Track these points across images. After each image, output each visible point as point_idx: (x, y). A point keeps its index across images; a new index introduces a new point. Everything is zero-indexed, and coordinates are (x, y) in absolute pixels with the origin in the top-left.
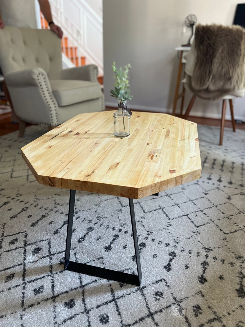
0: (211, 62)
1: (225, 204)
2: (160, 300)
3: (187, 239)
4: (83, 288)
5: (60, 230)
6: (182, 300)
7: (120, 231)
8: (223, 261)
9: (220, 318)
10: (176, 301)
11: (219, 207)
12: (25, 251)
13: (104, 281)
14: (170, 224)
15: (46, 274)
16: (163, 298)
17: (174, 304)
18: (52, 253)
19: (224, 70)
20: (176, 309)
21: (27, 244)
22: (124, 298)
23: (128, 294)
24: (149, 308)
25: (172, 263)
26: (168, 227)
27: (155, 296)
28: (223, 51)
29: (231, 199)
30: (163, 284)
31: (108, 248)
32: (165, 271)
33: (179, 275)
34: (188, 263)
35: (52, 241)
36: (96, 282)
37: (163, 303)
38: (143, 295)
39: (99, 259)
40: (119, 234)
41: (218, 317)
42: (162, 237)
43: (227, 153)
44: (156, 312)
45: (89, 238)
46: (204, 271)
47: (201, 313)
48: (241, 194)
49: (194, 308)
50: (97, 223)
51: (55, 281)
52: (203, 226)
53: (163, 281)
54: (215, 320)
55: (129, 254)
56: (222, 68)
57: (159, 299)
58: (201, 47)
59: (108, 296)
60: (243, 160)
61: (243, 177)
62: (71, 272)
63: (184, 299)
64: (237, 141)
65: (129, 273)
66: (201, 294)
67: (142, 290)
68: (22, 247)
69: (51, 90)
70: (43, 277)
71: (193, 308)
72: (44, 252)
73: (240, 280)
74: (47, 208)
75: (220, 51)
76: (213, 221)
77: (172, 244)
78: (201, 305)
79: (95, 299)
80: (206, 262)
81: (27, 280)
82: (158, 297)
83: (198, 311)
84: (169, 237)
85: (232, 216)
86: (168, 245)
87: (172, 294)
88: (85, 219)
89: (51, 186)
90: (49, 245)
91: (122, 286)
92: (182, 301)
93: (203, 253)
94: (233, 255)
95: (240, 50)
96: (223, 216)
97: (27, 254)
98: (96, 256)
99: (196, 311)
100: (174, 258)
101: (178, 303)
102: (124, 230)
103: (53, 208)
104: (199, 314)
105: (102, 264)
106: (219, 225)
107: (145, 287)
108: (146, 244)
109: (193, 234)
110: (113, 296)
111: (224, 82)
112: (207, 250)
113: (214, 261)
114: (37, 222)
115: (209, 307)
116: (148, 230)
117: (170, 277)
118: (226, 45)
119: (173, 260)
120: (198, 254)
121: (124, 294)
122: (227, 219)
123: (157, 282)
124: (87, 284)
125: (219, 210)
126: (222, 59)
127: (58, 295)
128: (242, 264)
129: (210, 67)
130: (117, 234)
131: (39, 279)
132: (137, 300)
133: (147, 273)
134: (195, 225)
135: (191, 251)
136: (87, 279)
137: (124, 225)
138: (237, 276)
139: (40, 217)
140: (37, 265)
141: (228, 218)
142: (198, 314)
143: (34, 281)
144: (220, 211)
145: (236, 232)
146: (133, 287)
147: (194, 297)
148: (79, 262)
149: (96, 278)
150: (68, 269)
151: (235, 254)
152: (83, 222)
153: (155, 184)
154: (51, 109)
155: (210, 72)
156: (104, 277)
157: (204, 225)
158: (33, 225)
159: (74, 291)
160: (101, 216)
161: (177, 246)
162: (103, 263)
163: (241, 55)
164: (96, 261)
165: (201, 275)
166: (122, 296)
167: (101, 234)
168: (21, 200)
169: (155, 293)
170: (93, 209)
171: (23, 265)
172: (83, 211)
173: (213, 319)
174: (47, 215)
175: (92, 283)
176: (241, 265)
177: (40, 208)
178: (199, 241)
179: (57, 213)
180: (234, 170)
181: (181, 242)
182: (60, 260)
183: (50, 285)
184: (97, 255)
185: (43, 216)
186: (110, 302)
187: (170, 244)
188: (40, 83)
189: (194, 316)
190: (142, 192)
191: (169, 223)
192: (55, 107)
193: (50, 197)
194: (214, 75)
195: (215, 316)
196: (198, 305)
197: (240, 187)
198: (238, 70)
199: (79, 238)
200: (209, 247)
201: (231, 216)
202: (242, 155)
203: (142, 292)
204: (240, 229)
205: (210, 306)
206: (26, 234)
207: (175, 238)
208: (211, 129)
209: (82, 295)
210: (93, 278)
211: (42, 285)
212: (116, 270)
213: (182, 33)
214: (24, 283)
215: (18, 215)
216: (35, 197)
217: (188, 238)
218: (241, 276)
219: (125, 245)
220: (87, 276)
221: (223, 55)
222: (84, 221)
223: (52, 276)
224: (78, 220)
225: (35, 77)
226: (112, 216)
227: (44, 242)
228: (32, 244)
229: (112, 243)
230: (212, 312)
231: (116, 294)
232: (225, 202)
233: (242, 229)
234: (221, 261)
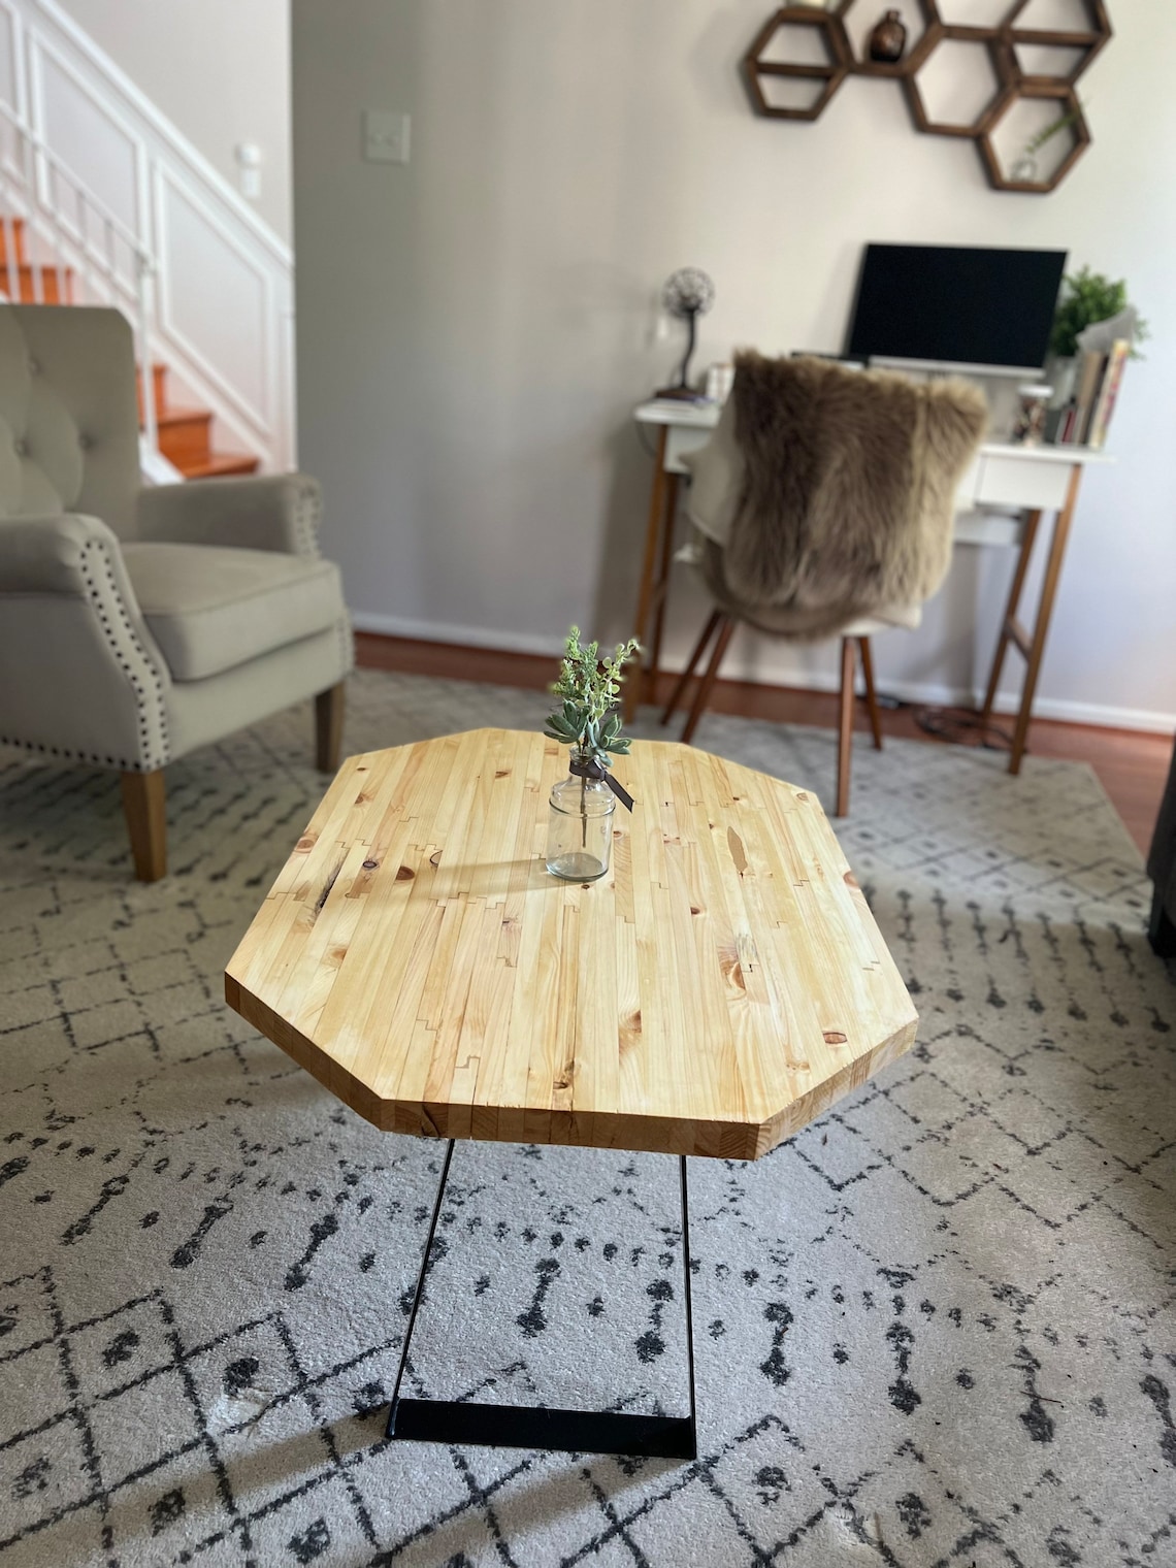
0: (805, 504)
1: (912, 1079)
2: (779, 1500)
3: (817, 1244)
4: (485, 1503)
5: (307, 1265)
6: (854, 1484)
7: (557, 1240)
8: (956, 1315)
9: (994, 1529)
10: (836, 1494)
11: (895, 1094)
12: (189, 1381)
13: (558, 1462)
14: (739, 1186)
15: (316, 1472)
16: (788, 1489)
17: (831, 1504)
18: (311, 1377)
19: (852, 536)
20: (842, 1521)
21: (189, 1349)
22: (651, 1515)
23: (661, 1498)
24: (750, 1538)
25: (787, 1349)
26: (733, 1200)
27: (759, 1489)
28: (845, 465)
29: (931, 1057)
30: (772, 1437)
31: (532, 1322)
32: (768, 1382)
33: (820, 1391)
34: (840, 1339)
35: (290, 1321)
36: (528, 1468)
37: (793, 1507)
38: (718, 1492)
39: (509, 1371)
40: (556, 1255)
41: (984, 1525)
42: (723, 1249)
43: (869, 850)
44: (780, 1547)
45: (443, 1289)
46: (903, 1364)
47: (927, 1523)
48: (961, 1034)
49: (903, 1507)
50: (454, 1217)
51: (365, 1494)
52: (860, 1183)
53: (772, 1423)
54: (977, 1540)
55: (621, 1334)
56: (845, 527)
57: (777, 1497)
58: (763, 441)
59: (590, 1520)
60: (936, 882)
61: (951, 959)
62: (415, 1443)
63: (861, 1479)
64: (894, 792)
65: (643, 1413)
66: (912, 1451)
67: (707, 1472)
68: (169, 1368)
69: (136, 611)
70: (311, 1484)
71: (899, 1507)
72: (275, 1377)
73: (1026, 1379)
74: (215, 1171)
75: (836, 463)
76: (889, 1159)
77: (767, 1272)
78: (920, 1493)
79: (547, 1537)
80: (901, 1327)
81: (246, 1505)
82: (771, 1490)
83: (917, 1515)
84: (749, 1243)
85: (949, 1127)
86: (751, 1276)
87: (817, 1468)
88: (396, 1204)
89: (426, 1134)
90: (287, 1341)
91: (630, 1470)
92: (856, 1491)
93: (884, 1292)
94: (985, 1287)
95: (910, 465)
96: (916, 1131)
97: (203, 1394)
98: (493, 1361)
99: (910, 1519)
100: (788, 1325)
101: (844, 1500)
102: (570, 1235)
103: (239, 1168)
104: (922, 1528)
105: (527, 1393)
106: (912, 1173)
107: (716, 1459)
108: (672, 1286)
109: (830, 1220)
110: (611, 1516)
111: (854, 582)
112: (894, 1279)
113: (927, 1317)
114: (194, 1244)
115: (950, 1496)
116: (663, 1225)
117: (791, 1403)
118: (856, 442)
119: (786, 1335)
120: (869, 1299)
121: (648, 1498)
122: (933, 1141)
123: (752, 1432)
124: (496, 1486)
125: (899, 1107)
126: (844, 493)
127: (399, 1549)
128: (1019, 1317)
129: (800, 520)
130: (548, 1257)
131: (294, 1494)
132: (701, 1515)
133: (705, 1400)
134: (831, 1182)
135: (838, 1291)
136: (490, 1462)
137: (563, 1213)
138: (1014, 1366)
139: (201, 1216)
140: (267, 1437)
141: (939, 1139)
142: (919, 1525)
143: (276, 1505)
144: (905, 1112)
145: (976, 1195)
146: (673, 1466)
147: (892, 1469)
148: (435, 1399)
149: (524, 1453)
150: (395, 1438)
151: (991, 1283)
152: (391, 1218)
153: (803, 1100)
154: (142, 697)
155: (801, 539)
156: (552, 1446)
157: (861, 1176)
158: (181, 1259)
159: (455, 1521)
160: (462, 1186)
161: (786, 1275)
162: (533, 1388)
163: (911, 482)
164: (501, 1383)
165: (896, 1379)
166: (644, 1510)
167: (487, 1266)
168: (78, 1145)
169: (756, 1474)
170: (415, 1155)
171: (205, 1447)
172: (375, 1169)
173: (970, 1536)
174: (225, 1205)
175: (512, 1474)
176: (1019, 1322)
177: (182, 1172)
178: (858, 1247)
179: (265, 1190)
180: (914, 925)
181: (796, 1256)
182: (353, 1400)
183: (350, 1511)
184: (495, 1355)
185: (212, 1214)
186: (606, 1538)
187: (759, 1270)
188: (90, 582)
189: (907, 1536)
190: (768, 1136)
191: (733, 1183)
192: (158, 686)
193: (209, 1117)
194: (815, 555)
195: (976, 1525)
196: (911, 1495)
197: (952, 1001)
198: (904, 540)
199: (399, 1294)
200: (899, 1266)
201: (944, 1131)
202: (929, 860)
203: (709, 1479)
204: (987, 1178)
205: (951, 1490)
206: (162, 1303)
207: (770, 1243)
208: (787, 739)
209: (492, 1530)
210: (515, 1455)
211: (317, 1518)
212: (591, 1410)
214: (238, 1522)
215: (95, 1220)
216: (143, 1125)
217: (817, 1240)
218: (1027, 1363)
219: (593, 1297)
220: (487, 1450)
221: (847, 478)
222: (397, 1215)
223: (345, 1475)
224: (368, 1211)
225: (73, 560)
226: (505, 1178)
227: (260, 1329)
228: (209, 1347)
229: (539, 1297)
230: (960, 1510)
231: (617, 1505)
232: (911, 1074)
233: (992, 1179)
234: (950, 1316)
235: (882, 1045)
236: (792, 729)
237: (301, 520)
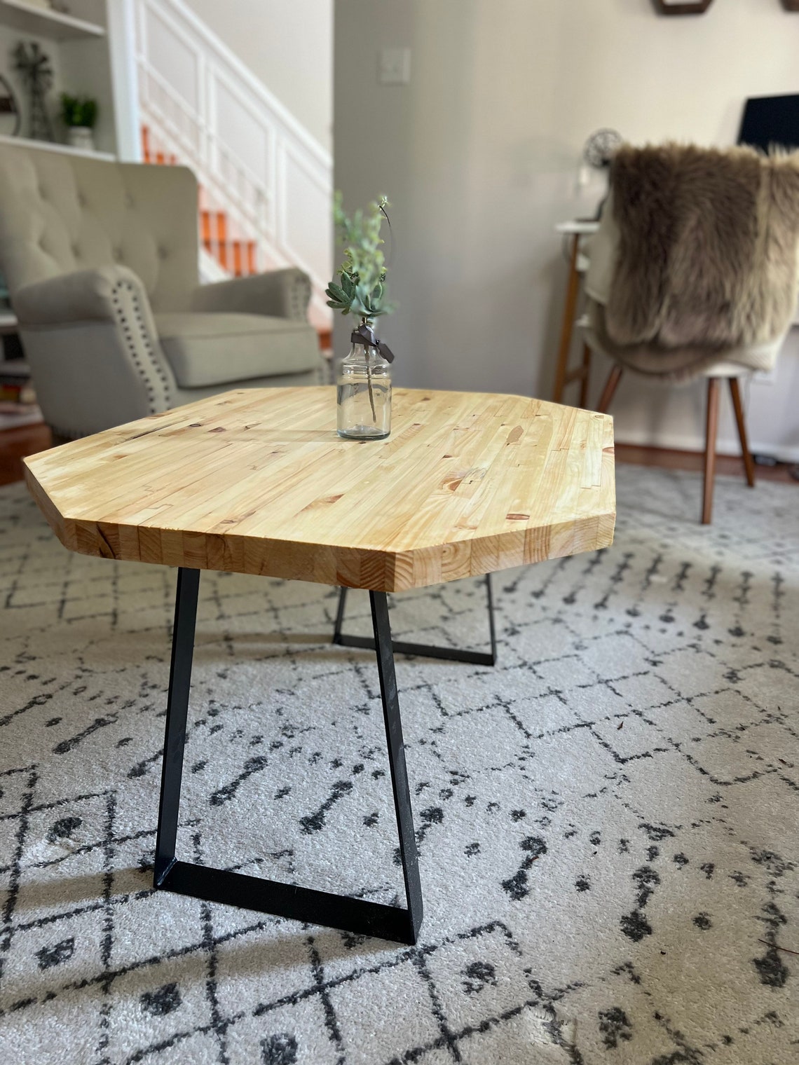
0: (666, 258)
1: (717, 692)
2: (482, 992)
3: (587, 799)
4: (212, 949)
5: (152, 763)
6: (561, 991)
7: (358, 769)
8: (709, 869)
9: (697, 1055)
10: (540, 995)
11: (697, 702)
12: (25, 827)
13: (291, 928)
14: (531, 750)
15: (86, 903)
16: (493, 984)
17: (532, 1004)
18: (117, 837)
19: (705, 282)
20: (540, 1021)
21: (35, 805)
22: (355, 983)
23: (371, 971)
24: (442, 1018)
25: (531, 873)
26: (522, 759)
27: (466, 978)
28: (699, 224)
29: (739, 679)
30: (496, 940)
31: (313, 823)
32: (507, 896)
33: (552, 909)
34: (586, 872)
35: (119, 798)
36: (262, 928)
37: (492, 1000)
38: (426, 975)
39: (277, 856)
40: (353, 779)
41: (687, 1049)
42: (500, 792)
43: (726, 546)
44: (468, 1031)
45: (250, 792)
46: (642, 901)
47: (626, 1037)
48: (773, 666)
49: (605, 1019)
50: (281, 744)
51: (117, 926)
52: (644, 760)
53: (497, 928)
54: (676, 1061)
55: (385, 841)
56: (701, 275)
57: (480, 989)
58: (633, 212)
59: (301, 977)
60: (777, 568)
61: (778, 617)
62: (176, 895)
63: (569, 987)
65: (381, 902)
66: (630, 972)
67: (422, 957)
68: (14, 816)
69: (154, 336)
70: (78, 912)
71: (601, 1018)
72: (89, 833)
73: (768, 930)
74: (116, 697)
75: (692, 222)
76: (677, 745)
77: (534, 813)
78: (627, 1010)
79: (253, 986)
80: (650, 871)
81: (18, 918)
82: (476, 982)
83: (618, 1028)
84: (525, 791)
85: (743, 729)
86: (518, 815)
87: (528, 971)
88: (240, 732)
89: (104, 555)
90: (110, 810)
91: (350, 944)
92: (561, 997)
93: (641, 842)
94: (744, 850)
95: (756, 220)
96: (711, 729)
97: (29, 837)
98: (267, 847)
99: (610, 1030)
100: (539, 855)
101: (546, 1002)
102: (370, 767)
103: (135, 697)
104: (619, 1040)
105: (285, 873)
106: (695, 757)
107: (434, 948)
108: (444, 813)
109: (607, 783)
110: (319, 978)
111: (708, 319)
112: (653, 833)
113: (678, 867)
114: (76, 741)
115: (658, 1017)
116: (453, 768)
117: (521, 915)
118: (709, 205)
119: (535, 862)
120: (624, 845)
121: (358, 969)
122: (724, 739)
123: (475, 932)
124: (228, 937)
125: (698, 711)
126: (699, 247)
127: (124, 971)
128: (774, 879)
129: (661, 271)
130: (345, 780)
131: (61, 917)
132: (401, 991)
133: (441, 901)
134: (616, 756)
135: (597, 836)
136: (228, 918)
137: (371, 752)
138: (758, 918)
139: (90, 723)
140: (61, 873)
141: (730, 736)
142: (618, 1037)
143: (42, 922)
144: (703, 714)
145: (756, 780)
146: (391, 947)
147: (604, 984)
148: (207, 866)
149: (263, 917)
150: (167, 887)
151: (752, 848)
152: (232, 740)
153: (456, 547)
154: (152, 394)
155: (663, 286)
156: (289, 915)
157: (646, 755)
158: (62, 748)
159: (179, 959)
160: (296, 725)
161: (550, 818)
162: (291, 871)
163: (756, 234)
164: (267, 863)
165: (632, 910)
166: (350, 978)
167: (292, 780)
168: (30, 672)
169: (468, 967)
170: (270, 703)
171: (11, 873)
172: (235, 707)
173: (669, 1056)
174: (112, 719)
175: (245, 931)
176: (773, 883)
177: (92, 696)
178: (627, 805)
179: (146, 713)
180: (749, 594)
181: (565, 806)
182: (141, 858)
183: (98, 936)
184: (271, 843)
185: (100, 723)
186: (306, 994)
187: (527, 811)
188: (120, 311)
189: (602, 1045)
190: (410, 570)
191: (527, 747)
192: (166, 389)
193: (128, 665)
194: (674, 297)
195: (678, 1047)
196: (617, 1010)
197: (770, 645)
198: (752, 282)
199: (213, 790)
200: (662, 824)
201: (737, 731)
203: (422, 963)
204: (770, 769)
205: (661, 1012)
206: (34, 774)
207: (544, 793)
208: (675, 479)
209: (209, 970)
210: (253, 917)
211: (70, 937)
212: (335, 893)
213: (578, 188)
214: (8, 929)
215: (15, 718)
216: (80, 665)
217: (589, 795)
218: (773, 917)
219: (372, 812)
220: (232, 910)
221: (701, 235)
222: (238, 739)
223: (108, 909)
224: (215, 734)
225: (106, 292)
226: (333, 724)
227: (94, 801)
228: (51, 806)
229: (326, 807)
230: (666, 1031)
231: (327, 970)
232: (717, 689)
233: (775, 771)
234: (702, 868)
235: (566, 526)
236: (680, 473)
237: (295, 298)
